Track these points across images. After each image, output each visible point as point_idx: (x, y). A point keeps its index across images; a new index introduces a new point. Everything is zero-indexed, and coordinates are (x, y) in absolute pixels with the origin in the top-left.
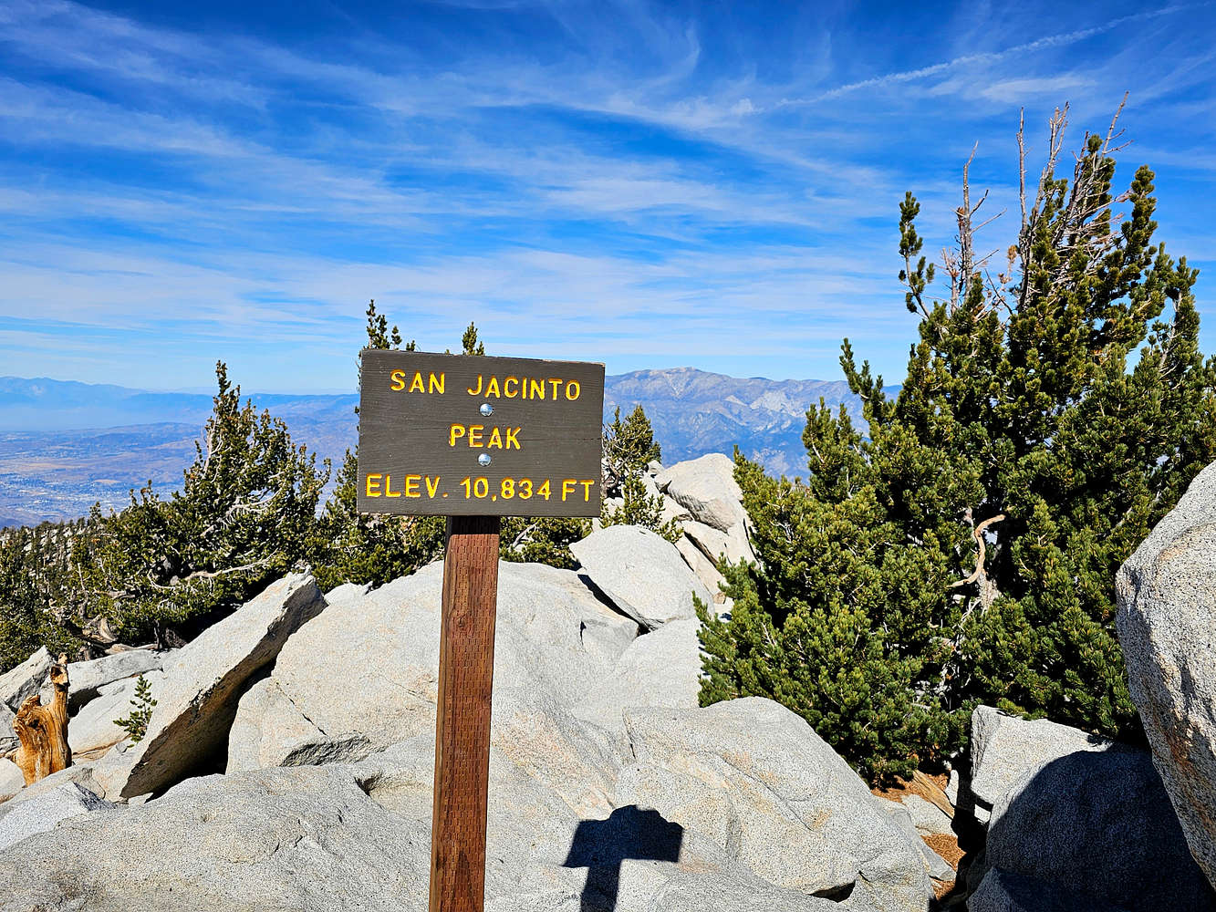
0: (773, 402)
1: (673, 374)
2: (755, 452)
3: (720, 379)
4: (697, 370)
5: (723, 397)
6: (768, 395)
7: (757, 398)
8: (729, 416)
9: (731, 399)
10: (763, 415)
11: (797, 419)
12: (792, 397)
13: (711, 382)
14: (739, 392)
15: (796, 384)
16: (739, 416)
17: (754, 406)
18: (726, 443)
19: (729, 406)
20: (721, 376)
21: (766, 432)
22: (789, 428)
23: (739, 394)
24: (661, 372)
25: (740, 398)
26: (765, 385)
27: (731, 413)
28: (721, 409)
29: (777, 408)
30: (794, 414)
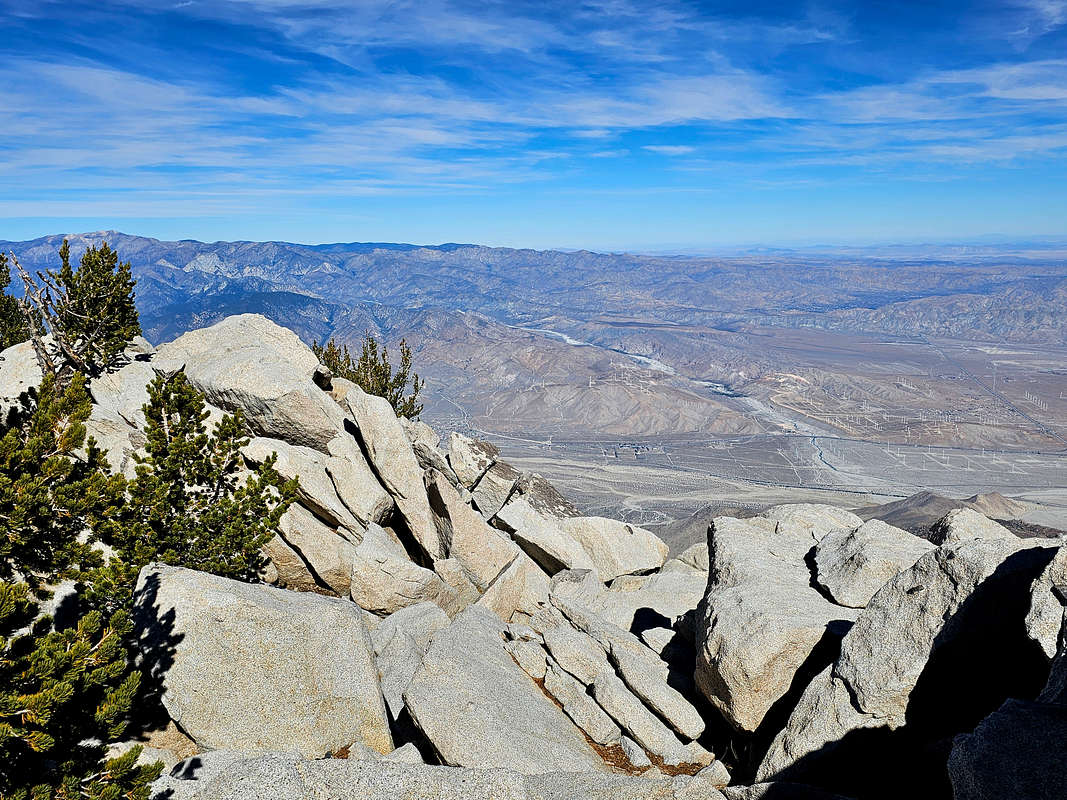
0: (207, 264)
1: (93, 238)
2: (194, 315)
3: (147, 243)
4: (120, 234)
5: (152, 263)
6: (201, 258)
7: (190, 261)
8: (163, 281)
9: (162, 262)
10: (197, 276)
11: (233, 280)
12: (225, 259)
13: (138, 246)
14: (169, 255)
15: (228, 246)
16: (172, 280)
17: (187, 269)
18: (163, 308)
19: (161, 271)
20: (148, 240)
21: (203, 294)
22: (226, 290)
23: (170, 256)
24: (78, 236)
25: (171, 262)
26: (197, 248)
27: (164, 277)
28: (152, 274)
29: (212, 270)
30: (229, 276)
